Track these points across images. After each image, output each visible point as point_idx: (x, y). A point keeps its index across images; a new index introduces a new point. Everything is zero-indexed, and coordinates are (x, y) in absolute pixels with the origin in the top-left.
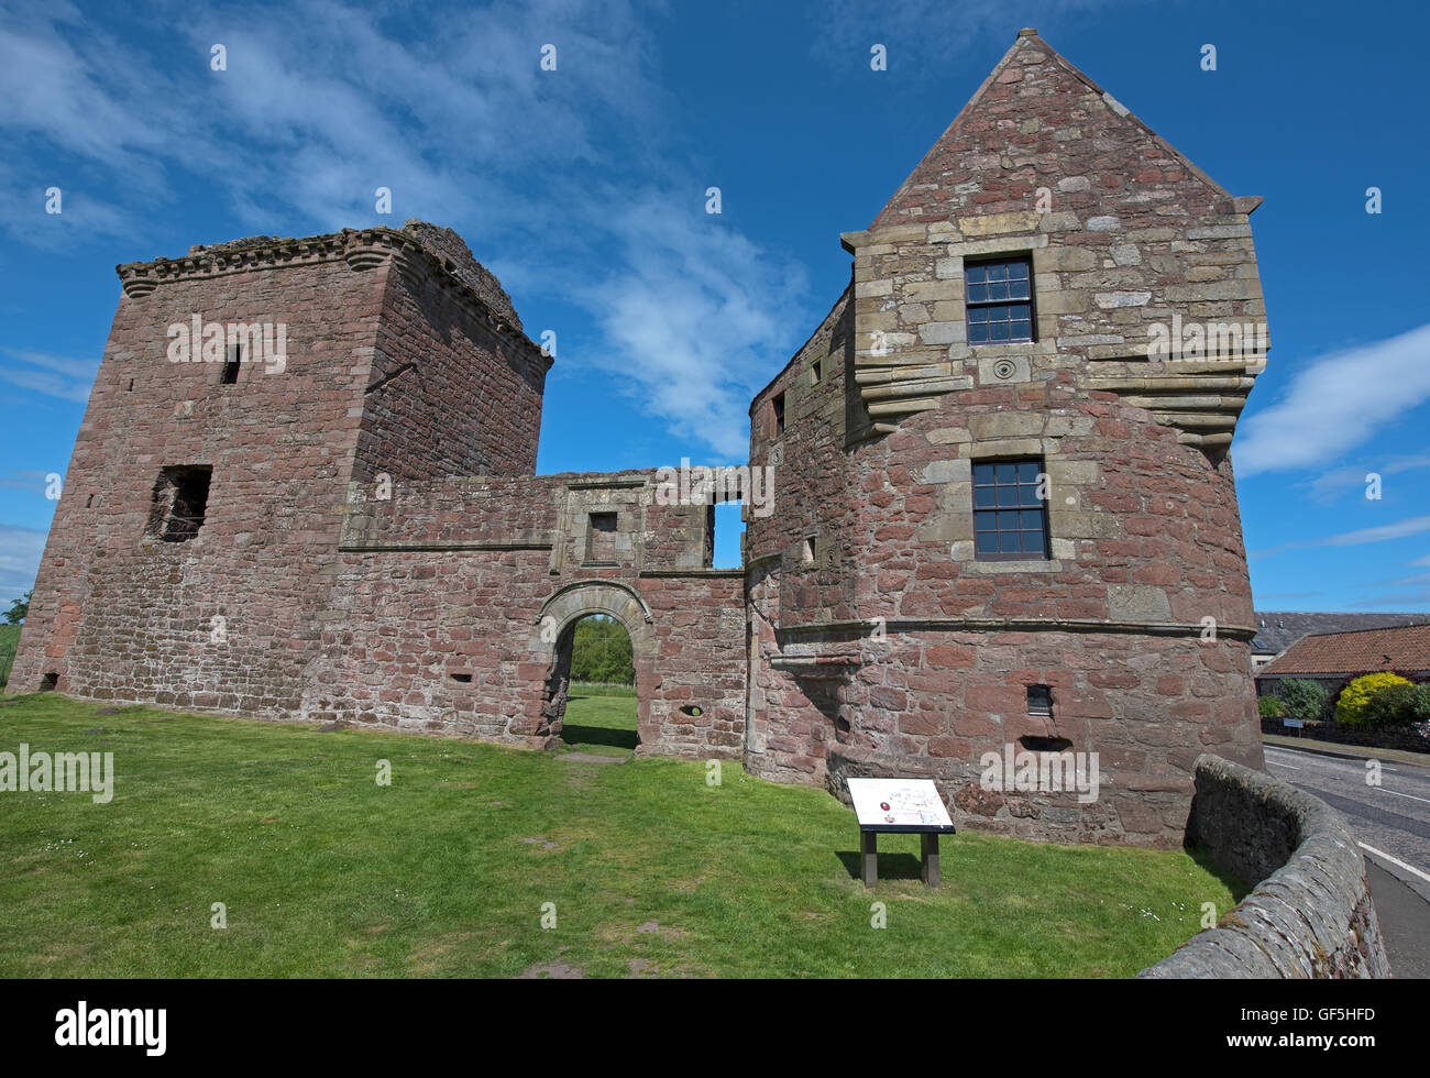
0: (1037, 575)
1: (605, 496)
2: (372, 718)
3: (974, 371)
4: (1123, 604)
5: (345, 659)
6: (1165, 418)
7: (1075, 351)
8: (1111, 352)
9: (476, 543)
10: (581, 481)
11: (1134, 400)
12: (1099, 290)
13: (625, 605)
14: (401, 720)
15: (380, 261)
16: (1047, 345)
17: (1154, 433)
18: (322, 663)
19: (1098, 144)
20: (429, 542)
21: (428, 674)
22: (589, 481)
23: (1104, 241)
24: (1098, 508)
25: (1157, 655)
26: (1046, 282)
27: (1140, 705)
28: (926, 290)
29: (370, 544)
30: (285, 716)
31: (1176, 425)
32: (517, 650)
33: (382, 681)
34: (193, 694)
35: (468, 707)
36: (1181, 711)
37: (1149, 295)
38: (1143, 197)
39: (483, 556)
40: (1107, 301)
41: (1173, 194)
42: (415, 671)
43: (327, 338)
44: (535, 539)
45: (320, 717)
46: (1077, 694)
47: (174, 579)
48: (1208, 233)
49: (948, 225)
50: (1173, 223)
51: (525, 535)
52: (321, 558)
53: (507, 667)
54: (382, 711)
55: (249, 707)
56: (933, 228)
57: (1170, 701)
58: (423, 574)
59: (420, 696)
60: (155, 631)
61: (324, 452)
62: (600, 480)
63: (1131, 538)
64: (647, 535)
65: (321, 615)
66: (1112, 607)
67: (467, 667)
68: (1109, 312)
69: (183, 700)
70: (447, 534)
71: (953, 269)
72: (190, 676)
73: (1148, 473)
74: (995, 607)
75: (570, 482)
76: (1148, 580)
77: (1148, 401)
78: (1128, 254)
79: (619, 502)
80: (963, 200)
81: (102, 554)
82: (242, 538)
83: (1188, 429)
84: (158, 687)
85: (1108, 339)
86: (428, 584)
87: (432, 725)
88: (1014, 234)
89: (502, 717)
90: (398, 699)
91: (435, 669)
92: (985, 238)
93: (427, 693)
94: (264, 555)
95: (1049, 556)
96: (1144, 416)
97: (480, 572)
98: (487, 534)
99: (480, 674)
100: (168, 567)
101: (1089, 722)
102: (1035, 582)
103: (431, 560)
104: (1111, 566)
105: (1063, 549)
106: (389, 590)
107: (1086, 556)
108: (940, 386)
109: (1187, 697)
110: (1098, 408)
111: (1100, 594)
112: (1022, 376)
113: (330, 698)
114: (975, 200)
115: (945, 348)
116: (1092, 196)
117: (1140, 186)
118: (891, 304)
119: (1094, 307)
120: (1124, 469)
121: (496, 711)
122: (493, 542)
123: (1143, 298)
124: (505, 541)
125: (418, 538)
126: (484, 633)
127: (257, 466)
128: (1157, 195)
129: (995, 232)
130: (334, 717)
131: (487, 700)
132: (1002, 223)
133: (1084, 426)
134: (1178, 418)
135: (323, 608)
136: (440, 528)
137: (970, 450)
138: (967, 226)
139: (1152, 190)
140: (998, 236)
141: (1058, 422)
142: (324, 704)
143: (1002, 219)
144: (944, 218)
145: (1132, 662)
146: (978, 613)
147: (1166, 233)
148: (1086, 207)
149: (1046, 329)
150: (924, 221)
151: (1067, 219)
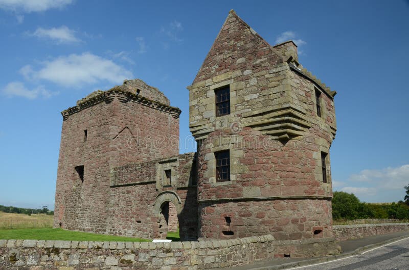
0: (226, 186)
1: (168, 164)
2: (120, 234)
3: (214, 125)
4: (247, 193)
5: (114, 217)
6: (265, 132)
7: (239, 116)
8: (248, 114)
9: (139, 182)
10: (161, 161)
11: (256, 129)
12: (246, 95)
13: (175, 198)
14: (127, 234)
15: (113, 99)
16: (232, 115)
17: (261, 138)
18: (109, 219)
19: (248, 46)
20: (128, 183)
21: (131, 221)
22: (164, 160)
23: (247, 78)
24: (242, 164)
25: (257, 207)
26: (233, 94)
27: (251, 221)
28: (205, 101)
29: (116, 185)
30: (104, 233)
31: (268, 134)
32: (150, 213)
33: (122, 223)
34: (86, 228)
35: (140, 230)
36: (263, 223)
37: (258, 94)
38: (258, 61)
39: (141, 186)
40: (247, 98)
41: (266, 59)
42: (128, 220)
43: (104, 125)
44: (152, 180)
45: (111, 233)
46: (235, 219)
47: (79, 198)
48: (275, 70)
49: (210, 80)
50: (266, 68)
51: (150, 179)
52: (107, 189)
53: (148, 218)
54: (122, 232)
55: (97, 231)
56: (207, 81)
57: (260, 220)
58: (128, 192)
59: (130, 227)
60: (77, 212)
61: (105, 159)
62: (166, 160)
63: (251, 172)
64: (178, 176)
65: (108, 205)
66: (244, 194)
67: (140, 219)
68: (248, 102)
69: (84, 230)
70: (132, 180)
71: (211, 94)
72: (85, 223)
73: (258, 151)
74: (217, 196)
75: (159, 161)
76: (254, 184)
77: (260, 128)
78: (253, 81)
79: (172, 166)
80: (214, 70)
81: (66, 192)
82: (91, 185)
84: (79, 226)
85: (247, 110)
86: (129, 195)
87: (134, 235)
88: (225, 80)
89: (148, 233)
90: (126, 228)
91: (132, 219)
92: (218, 82)
93: (131, 226)
94: (96, 190)
95: (230, 179)
96: (258, 133)
97: (141, 191)
98: (141, 180)
99: (143, 221)
100: (78, 194)
101: (238, 227)
102: (226, 188)
103: (129, 188)
104: (245, 181)
105: (233, 177)
106: (121, 197)
107: (238, 179)
108: (207, 131)
109: (266, 218)
110: (245, 132)
111: (241, 190)
112: (226, 126)
113: (112, 229)
114: (217, 70)
115: (209, 119)
116: (245, 64)
117: (258, 58)
118: (197, 107)
119: (244, 101)
120: (251, 151)
121: (146, 231)
122: (142, 181)
123: (256, 96)
124: (145, 181)
125: (126, 182)
126: (142, 209)
127: (92, 165)
128: (262, 60)
130: (113, 233)
131: (145, 228)
132: (223, 77)
133: (239, 139)
134: (269, 132)
135: (108, 204)
136: (131, 179)
137: (214, 150)
138: (214, 79)
139: (261, 58)
140: (222, 81)
141: (234, 139)
142: (111, 230)
143: (223, 75)
144: (209, 78)
145: (250, 209)
146: (214, 198)
147: (264, 72)
148: (243, 68)
149: (232, 109)
150: (205, 79)
151: (238, 73)
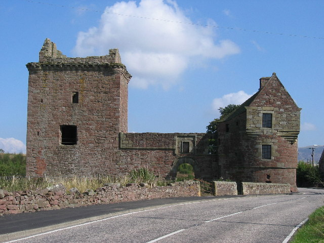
0: (269, 161)
3: (263, 132)
6: (287, 140)
8: (281, 130)
9: (156, 148)
10: (180, 135)
11: (283, 137)
12: (280, 121)
16: (273, 129)
17: (285, 142)
20: (144, 147)
23: (281, 113)
24: (277, 153)
25: (282, 171)
26: (274, 119)
28: (258, 118)
29: (128, 148)
37: (286, 122)
38: (287, 106)
39: (158, 151)
40: (281, 123)
41: (291, 106)
44: (171, 147)
49: (260, 108)
50: (291, 111)
51: (168, 147)
52: (115, 151)
56: (258, 108)
62: (184, 135)
63: (281, 156)
65: (118, 164)
66: (278, 165)
67: (157, 174)
70: (148, 146)
71: (261, 115)
75: (178, 135)
76: (282, 162)
78: (284, 116)
79: (189, 140)
80: (263, 103)
82: (91, 145)
83: (289, 141)
85: (280, 128)
86: (145, 157)
88: (270, 110)
94: (98, 149)
95: (270, 158)
96: (284, 139)
97: (158, 154)
98: (159, 146)
99: (161, 176)
100: (70, 152)
103: (144, 152)
104: (278, 160)
105: (272, 158)
106: (135, 158)
107: (275, 159)
108: (258, 134)
109: (285, 176)
110: (278, 138)
111: (276, 164)
112: (269, 134)
114: (265, 104)
115: (259, 128)
116: (281, 105)
118: (252, 120)
119: (279, 124)
122: (160, 148)
124: (163, 148)
125: (141, 147)
126: (160, 167)
129: (267, 109)
132: (268, 108)
133: (276, 141)
135: (118, 162)
137: (262, 144)
138: (264, 108)
141: (273, 140)
144: (260, 106)
145: (279, 172)
146: (262, 166)
147: (290, 113)
148: (280, 107)
149: (273, 126)
150: (258, 106)
151: (277, 109)
